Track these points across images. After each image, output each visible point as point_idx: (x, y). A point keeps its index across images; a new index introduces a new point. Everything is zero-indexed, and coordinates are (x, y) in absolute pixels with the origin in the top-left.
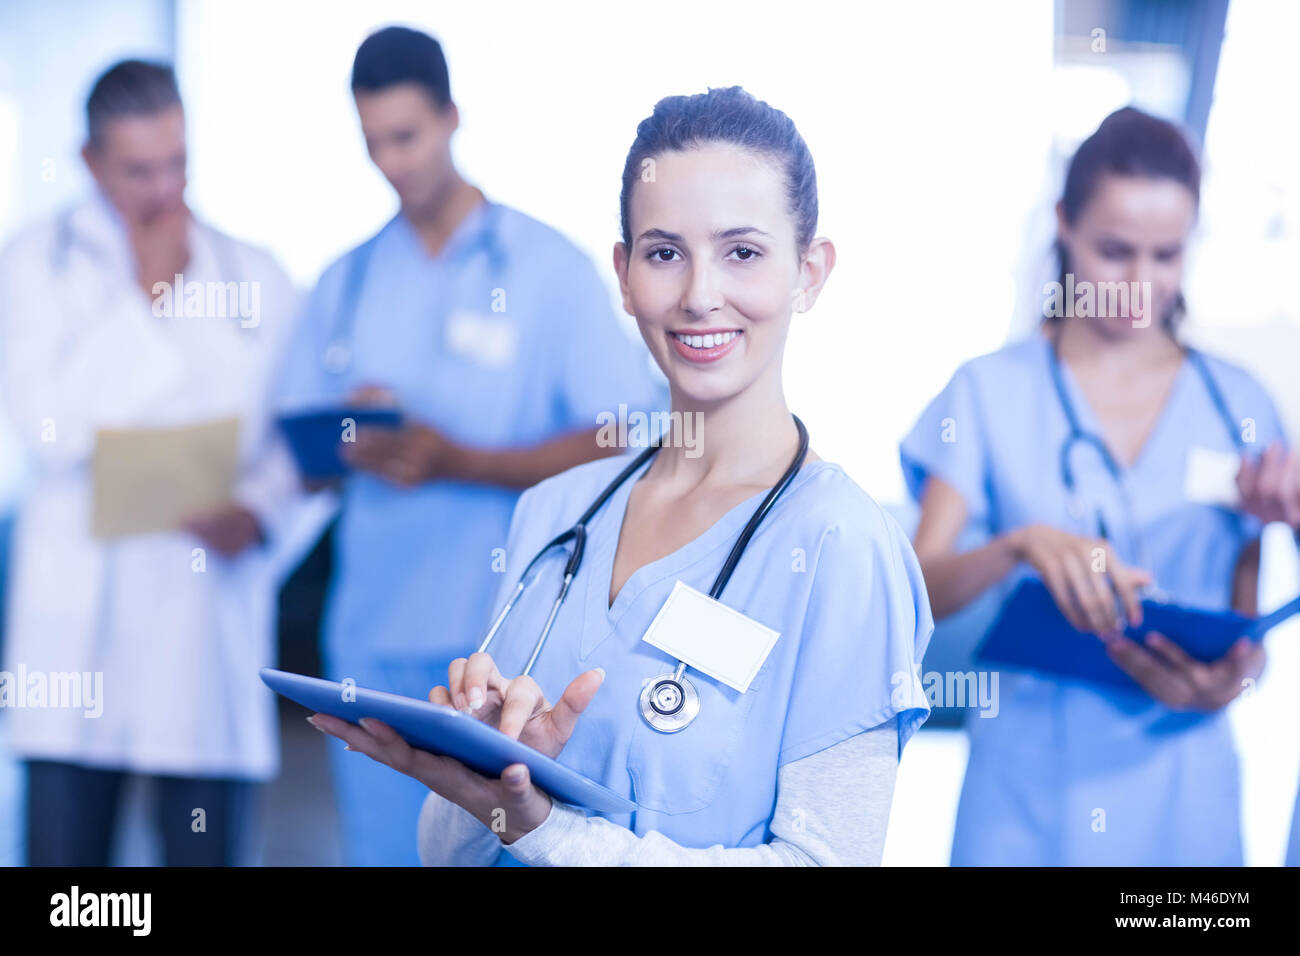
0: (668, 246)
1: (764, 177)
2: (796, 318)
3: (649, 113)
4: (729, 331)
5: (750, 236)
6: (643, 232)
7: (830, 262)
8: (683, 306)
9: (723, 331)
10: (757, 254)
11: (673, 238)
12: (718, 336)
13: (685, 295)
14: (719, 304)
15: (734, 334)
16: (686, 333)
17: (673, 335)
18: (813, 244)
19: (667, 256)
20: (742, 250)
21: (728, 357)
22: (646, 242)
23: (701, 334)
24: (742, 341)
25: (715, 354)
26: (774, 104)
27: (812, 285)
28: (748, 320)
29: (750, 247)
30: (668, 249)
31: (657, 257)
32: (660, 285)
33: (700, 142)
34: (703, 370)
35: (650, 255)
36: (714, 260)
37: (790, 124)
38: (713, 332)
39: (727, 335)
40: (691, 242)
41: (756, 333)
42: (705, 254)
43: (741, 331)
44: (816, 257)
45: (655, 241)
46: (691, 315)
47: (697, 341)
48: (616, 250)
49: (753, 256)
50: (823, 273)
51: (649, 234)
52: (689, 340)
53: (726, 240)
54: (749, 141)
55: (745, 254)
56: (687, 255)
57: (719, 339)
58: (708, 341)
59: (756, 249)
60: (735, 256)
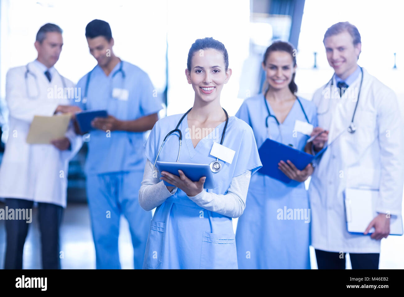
0: (201, 70)
1: (219, 55)
2: (224, 85)
3: (194, 42)
4: (213, 87)
5: (218, 68)
6: (195, 67)
7: (231, 73)
8: (204, 82)
9: (211, 87)
10: (219, 71)
11: (202, 68)
12: (211, 88)
13: (205, 79)
14: (212, 81)
15: (214, 88)
16: (204, 87)
17: (201, 87)
18: (228, 70)
19: (199, 71)
20: (215, 70)
21: (213, 93)
22: (196, 69)
23: (207, 87)
24: (215, 89)
25: (210, 92)
26: (220, 41)
27: (227, 78)
28: (217, 85)
29: (217, 70)
30: (200, 70)
31: (198, 72)
32: (198, 78)
33: (207, 48)
34: (207, 95)
35: (196, 72)
36: (210, 72)
37: (223, 45)
38: (210, 87)
39: (212, 88)
40: (205, 69)
41: (218, 87)
42: (208, 71)
43: (215, 87)
44: (228, 72)
45: (198, 68)
46: (206, 83)
47: (206, 89)
48: (186, 70)
49: (218, 72)
50: (229, 76)
51: (196, 67)
52: (204, 89)
53: (213, 68)
54: (217, 48)
55: (216, 71)
56: (204, 71)
57: (211, 89)
58: (209, 89)
59: (219, 70)
60: (214, 72)
